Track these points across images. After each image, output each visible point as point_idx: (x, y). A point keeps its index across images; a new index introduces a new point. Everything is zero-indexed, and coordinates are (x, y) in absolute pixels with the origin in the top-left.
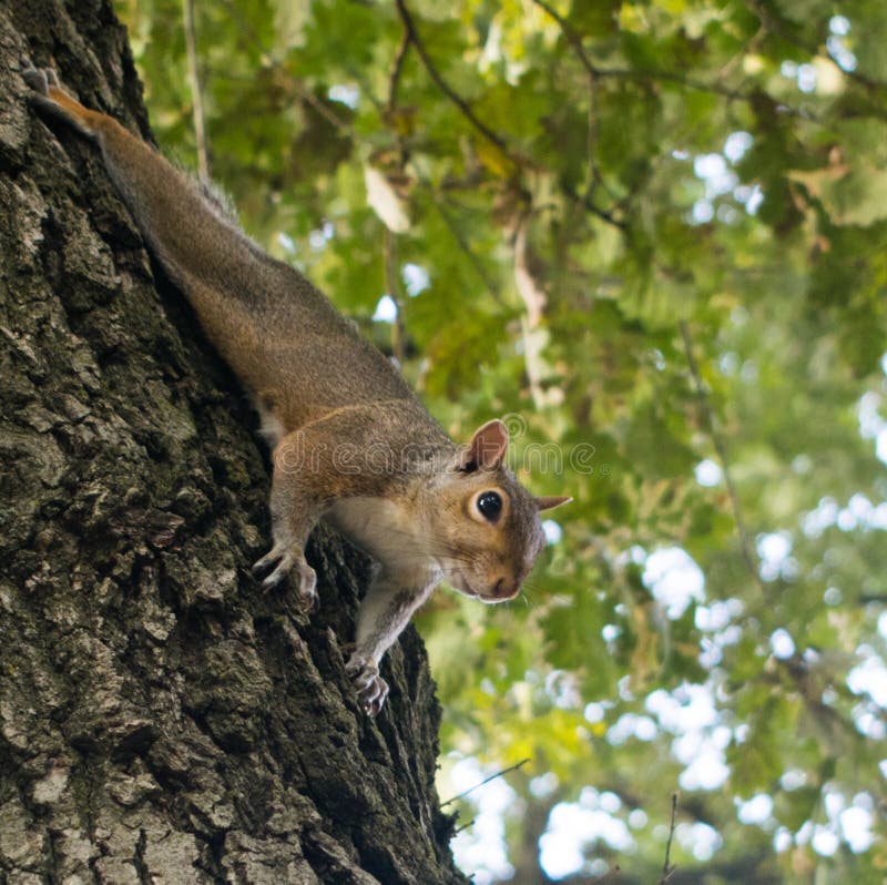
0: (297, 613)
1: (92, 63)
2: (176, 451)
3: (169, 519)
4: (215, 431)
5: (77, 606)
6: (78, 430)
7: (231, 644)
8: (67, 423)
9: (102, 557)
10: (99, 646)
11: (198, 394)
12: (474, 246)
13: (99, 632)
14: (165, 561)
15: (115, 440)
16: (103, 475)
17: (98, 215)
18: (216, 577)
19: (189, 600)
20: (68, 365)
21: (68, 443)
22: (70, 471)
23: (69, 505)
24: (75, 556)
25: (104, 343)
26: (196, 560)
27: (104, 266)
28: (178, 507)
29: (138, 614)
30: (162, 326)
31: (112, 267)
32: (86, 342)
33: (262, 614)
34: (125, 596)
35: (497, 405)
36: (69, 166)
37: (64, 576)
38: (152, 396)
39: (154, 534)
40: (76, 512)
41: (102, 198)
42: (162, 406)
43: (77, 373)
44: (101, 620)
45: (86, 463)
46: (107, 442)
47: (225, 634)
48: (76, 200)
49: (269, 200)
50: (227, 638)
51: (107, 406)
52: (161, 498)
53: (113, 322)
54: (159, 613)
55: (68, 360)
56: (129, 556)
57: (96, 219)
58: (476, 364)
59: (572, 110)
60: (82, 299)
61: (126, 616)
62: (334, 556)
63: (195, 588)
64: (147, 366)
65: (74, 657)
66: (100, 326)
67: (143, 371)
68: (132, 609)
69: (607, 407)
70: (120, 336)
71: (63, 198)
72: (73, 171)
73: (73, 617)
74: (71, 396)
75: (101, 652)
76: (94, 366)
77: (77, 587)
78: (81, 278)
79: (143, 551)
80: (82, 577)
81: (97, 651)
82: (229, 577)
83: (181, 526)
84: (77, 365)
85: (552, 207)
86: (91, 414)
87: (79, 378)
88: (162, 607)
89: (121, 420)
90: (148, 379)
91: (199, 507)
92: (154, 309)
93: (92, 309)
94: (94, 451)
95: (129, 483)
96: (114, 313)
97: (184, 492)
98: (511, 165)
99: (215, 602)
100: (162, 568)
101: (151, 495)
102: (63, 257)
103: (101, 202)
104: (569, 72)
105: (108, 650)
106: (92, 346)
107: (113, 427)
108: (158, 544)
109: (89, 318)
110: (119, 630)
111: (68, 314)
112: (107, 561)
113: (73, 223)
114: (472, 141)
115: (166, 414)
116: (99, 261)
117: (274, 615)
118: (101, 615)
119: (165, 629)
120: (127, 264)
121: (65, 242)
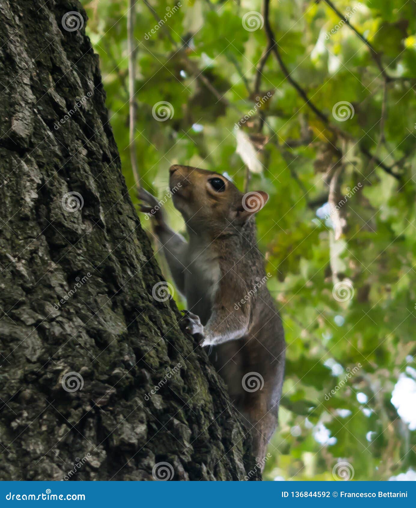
0: (184, 454)
1: (76, 80)
2: (114, 342)
3: (107, 388)
4: (138, 329)
5: (43, 441)
6: (52, 326)
7: (140, 472)
8: (45, 321)
9: (62, 410)
10: (56, 469)
11: (129, 304)
12: (301, 176)
13: (56, 459)
14: (102, 416)
15: (75, 334)
16: (66, 357)
17: (73, 183)
18: (133, 428)
19: (115, 442)
20: (48, 282)
21: (45, 333)
22: (45, 353)
23: (43, 374)
24: (44, 408)
25: (71, 268)
26: (121, 417)
27: (75, 217)
28: (112, 380)
29: (82, 449)
30: (110, 258)
31: (80, 218)
32: (61, 267)
33: (161, 453)
34: (74, 437)
35: (308, 284)
36: (57, 149)
37: (35, 420)
38: (100, 305)
39: (96, 398)
40: (47, 380)
41: (77, 172)
42: (106, 311)
43: (54, 288)
44: (58, 452)
45: (56, 348)
46: (70, 335)
47: (137, 465)
48: (61, 173)
49: (171, 137)
50: (138, 469)
51: (72, 311)
52: (102, 373)
53: (79, 255)
54: (95, 449)
55: (49, 279)
56: (79, 411)
57: (72, 185)
58: (298, 258)
59: (371, 99)
60: (60, 238)
61: (74, 449)
62: (208, 413)
63: (120, 435)
64: (98, 285)
65: (39, 474)
66: (70, 257)
67: (95, 288)
68: (78, 446)
69: (379, 291)
70: (83, 264)
71: (52, 170)
72: (59, 153)
73: (40, 448)
74: (49, 303)
75: (57, 473)
76: (65, 283)
77: (44, 428)
78: (60, 225)
79: (88, 408)
80: (48, 422)
81: (54, 472)
82: (142, 429)
83: (113, 394)
84: (54, 282)
85: (355, 163)
86: (61, 316)
87: (55, 291)
88: (97, 445)
89: (79, 320)
90: (98, 293)
91: (126, 381)
92: (105, 246)
93: (66, 246)
94: (61, 341)
95: (82, 363)
96: (79, 249)
97: (116, 371)
98: (331, 134)
99: (132, 445)
100: (99, 420)
101: (95, 370)
102: (49, 211)
103: (76, 174)
104: (372, 75)
105: (61, 472)
106: (64, 270)
107: (74, 325)
108: (98, 404)
109: (63, 251)
110: (69, 458)
111: (50, 247)
112: (64, 412)
113: (57, 188)
114: (306, 117)
115: (108, 317)
116: (72, 214)
117: (169, 454)
118: (58, 448)
119: (99, 461)
120: (89, 215)
121: (52, 200)
